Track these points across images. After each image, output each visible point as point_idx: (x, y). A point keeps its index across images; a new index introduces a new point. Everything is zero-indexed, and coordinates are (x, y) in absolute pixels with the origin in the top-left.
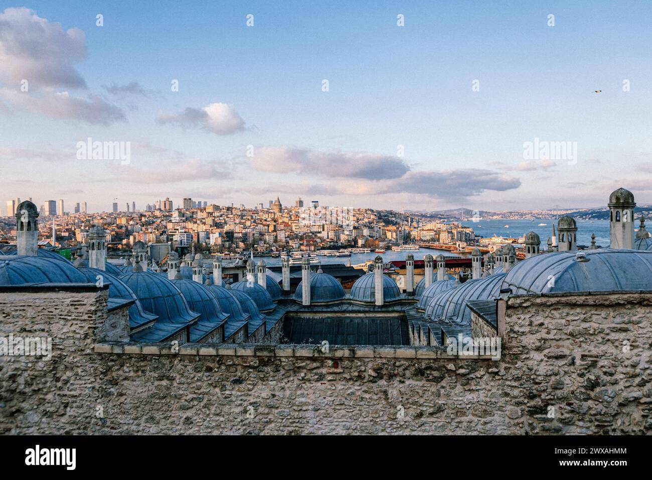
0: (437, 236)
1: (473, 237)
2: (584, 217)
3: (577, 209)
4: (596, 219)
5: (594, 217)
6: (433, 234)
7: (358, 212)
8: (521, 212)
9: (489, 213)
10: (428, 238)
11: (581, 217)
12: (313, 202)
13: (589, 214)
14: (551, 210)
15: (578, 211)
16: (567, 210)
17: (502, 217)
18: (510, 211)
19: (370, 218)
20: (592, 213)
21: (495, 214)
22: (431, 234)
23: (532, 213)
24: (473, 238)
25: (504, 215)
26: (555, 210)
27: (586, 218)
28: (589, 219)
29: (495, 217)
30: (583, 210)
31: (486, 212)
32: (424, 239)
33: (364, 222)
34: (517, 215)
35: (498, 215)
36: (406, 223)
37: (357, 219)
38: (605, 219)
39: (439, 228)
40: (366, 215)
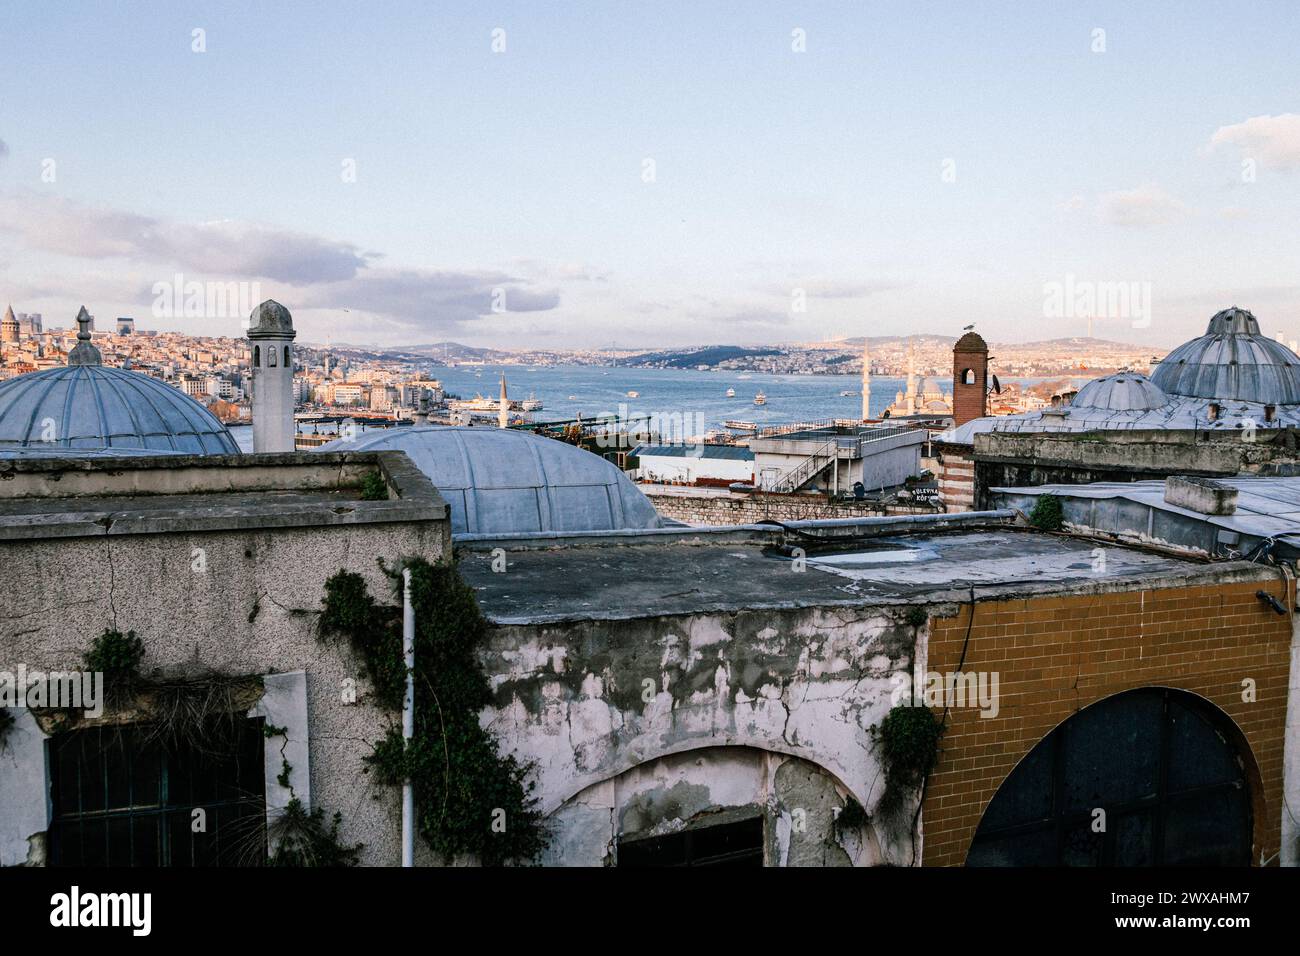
0: (367, 395)
1: (438, 398)
2: (657, 364)
3: (648, 350)
4: (675, 368)
5: (671, 364)
6: (358, 391)
7: (218, 345)
8: (555, 352)
9: (497, 352)
10: (348, 400)
11: (652, 363)
12: (120, 320)
13: (665, 359)
14: (605, 351)
15: (649, 352)
16: (632, 351)
17: (521, 362)
18: (535, 349)
19: (243, 358)
20: (670, 358)
21: (508, 355)
22: (355, 391)
23: (572, 355)
24: (439, 401)
25: (523, 358)
26: (611, 350)
27: (660, 366)
28: (665, 367)
29: (508, 361)
30: (657, 352)
31: (492, 352)
32: (341, 401)
33: (228, 365)
34: (547, 358)
35: (513, 356)
36: (320, 368)
37: (214, 359)
38: (689, 368)
39: (378, 381)
40: (233, 351)
